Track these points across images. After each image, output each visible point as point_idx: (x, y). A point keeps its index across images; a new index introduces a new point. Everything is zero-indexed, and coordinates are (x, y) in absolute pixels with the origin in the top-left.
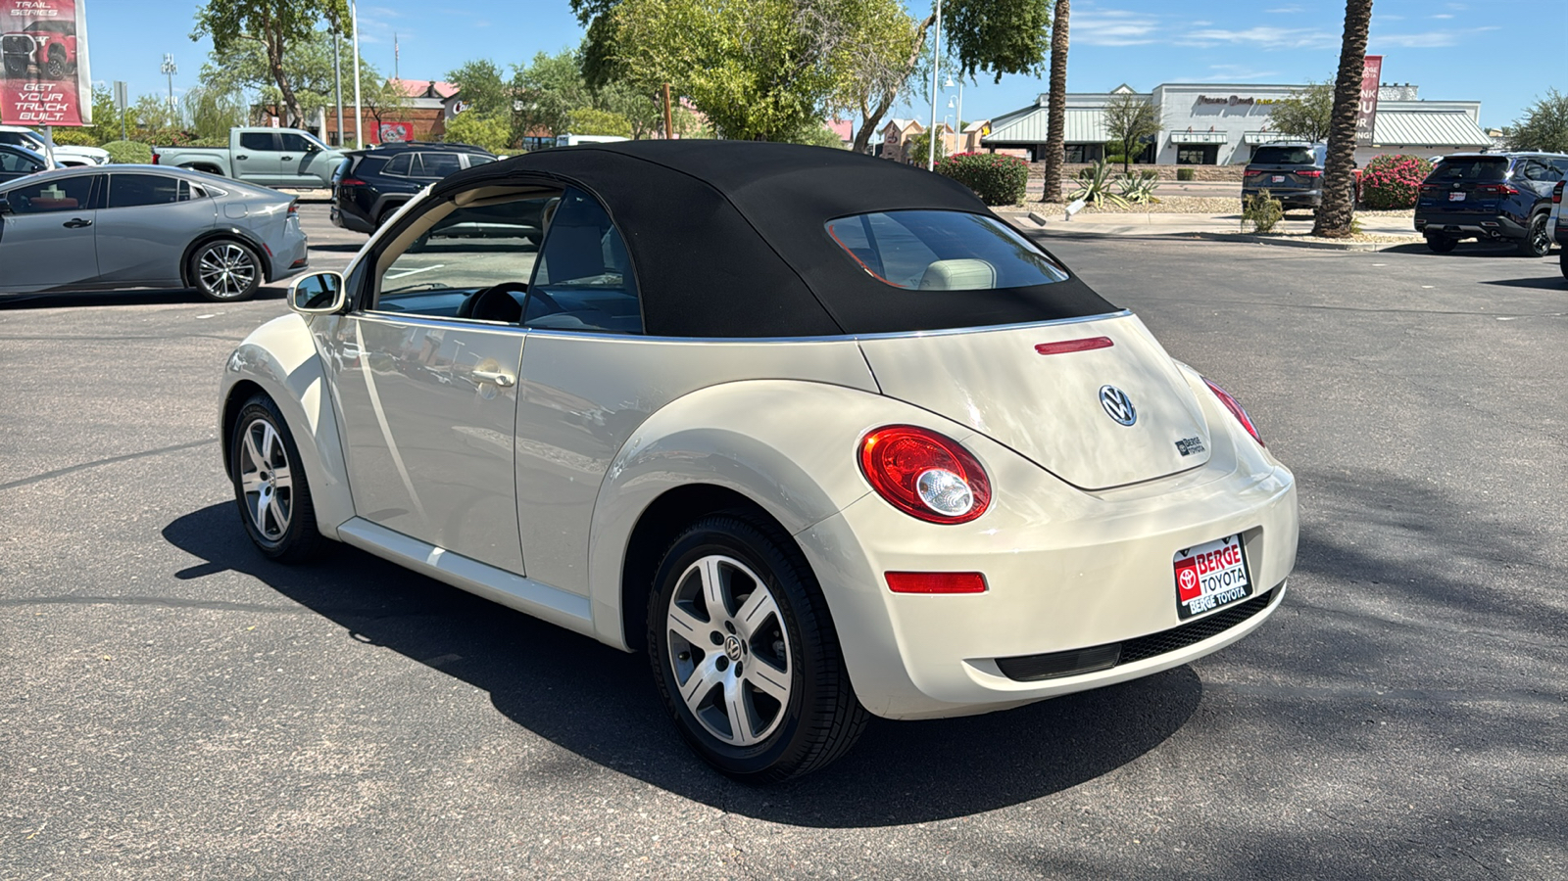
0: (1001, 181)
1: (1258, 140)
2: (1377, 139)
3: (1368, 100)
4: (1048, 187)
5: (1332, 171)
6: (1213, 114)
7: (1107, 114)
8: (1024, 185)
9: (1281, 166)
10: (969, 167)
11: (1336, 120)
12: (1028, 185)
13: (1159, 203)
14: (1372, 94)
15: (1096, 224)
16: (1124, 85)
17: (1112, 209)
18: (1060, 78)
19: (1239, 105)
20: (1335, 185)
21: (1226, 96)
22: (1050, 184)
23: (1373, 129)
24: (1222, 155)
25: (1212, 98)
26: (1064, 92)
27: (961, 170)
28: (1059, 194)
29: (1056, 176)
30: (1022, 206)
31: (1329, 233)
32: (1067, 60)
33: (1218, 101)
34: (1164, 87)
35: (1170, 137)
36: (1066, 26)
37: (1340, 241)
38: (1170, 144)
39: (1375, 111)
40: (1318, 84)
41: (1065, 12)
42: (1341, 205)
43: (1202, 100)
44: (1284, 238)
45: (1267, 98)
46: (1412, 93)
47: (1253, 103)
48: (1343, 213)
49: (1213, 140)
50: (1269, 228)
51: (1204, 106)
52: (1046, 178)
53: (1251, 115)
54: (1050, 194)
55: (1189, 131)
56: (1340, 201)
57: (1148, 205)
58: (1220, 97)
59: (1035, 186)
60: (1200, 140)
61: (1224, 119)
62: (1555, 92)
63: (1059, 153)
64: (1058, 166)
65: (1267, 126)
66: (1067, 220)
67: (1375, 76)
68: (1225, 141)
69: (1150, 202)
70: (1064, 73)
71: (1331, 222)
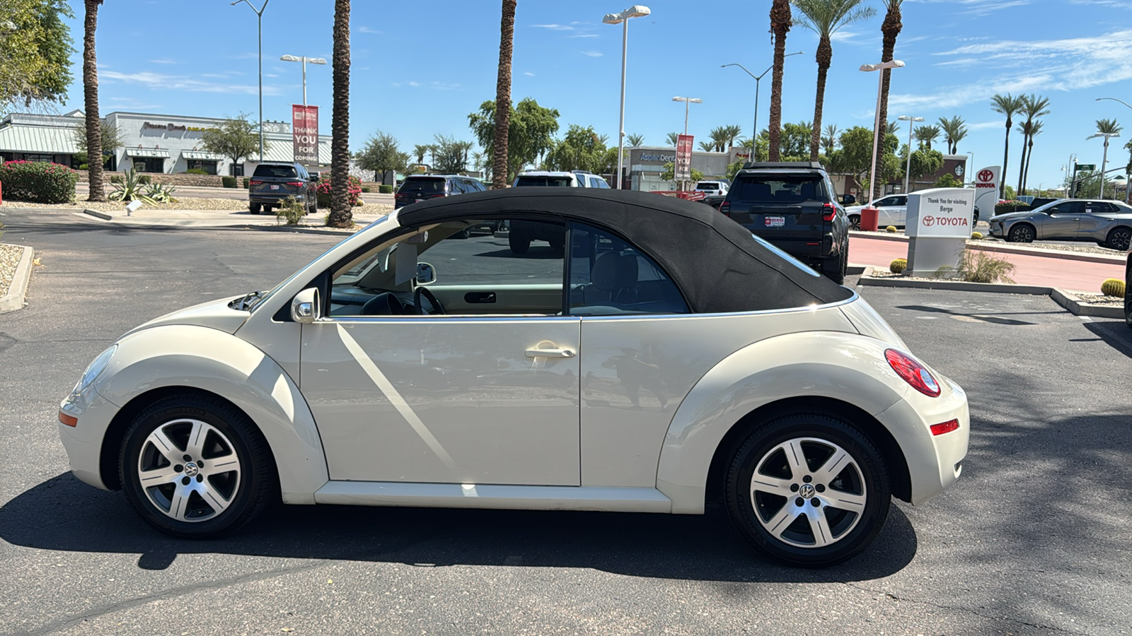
0: (55, 185)
1: (192, 156)
2: (320, 161)
3: (312, 135)
4: (93, 189)
5: (337, 184)
6: (157, 136)
7: (76, 132)
8: (73, 188)
9: (276, 178)
10: (24, 172)
11: (336, 151)
12: (77, 187)
13: (178, 202)
14: (314, 131)
15: (161, 219)
16: (78, 110)
17: (147, 207)
18: (94, 106)
19: (174, 130)
20: (339, 194)
21: (165, 123)
22: (95, 187)
23: (318, 153)
24: (167, 166)
25: (155, 124)
26: (98, 117)
27: (16, 174)
28: (103, 195)
29: (99, 181)
30: (75, 204)
31: (340, 225)
32: (98, 93)
33: (159, 127)
34: (117, 115)
35: (126, 152)
36: (95, 68)
37: (349, 231)
38: (126, 157)
39: (317, 142)
40: (233, 118)
41: (93, 57)
42: (345, 207)
43: (147, 125)
44: (311, 229)
45: (195, 127)
46: (287, 128)
47: (185, 129)
48: (347, 212)
49: (159, 155)
50: (297, 222)
51: (149, 130)
52: (90, 182)
53: (184, 138)
54: (95, 195)
55: (140, 147)
56: (344, 204)
57: (171, 204)
58: (161, 124)
59: (82, 189)
60: (149, 154)
61: (165, 140)
62: (381, 133)
63: (100, 164)
64: (99, 174)
65: (200, 146)
66: (129, 215)
67: (315, 119)
68: (168, 156)
69: (171, 201)
70: (97, 103)
71: (340, 217)
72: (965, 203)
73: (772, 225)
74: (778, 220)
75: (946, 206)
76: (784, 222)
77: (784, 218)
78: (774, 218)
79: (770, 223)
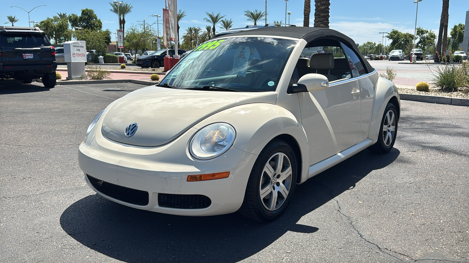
72: (83, 47)
73: (27, 58)
74: (29, 55)
75: (78, 48)
76: (33, 56)
77: (32, 54)
78: (28, 54)
79: (26, 57)
